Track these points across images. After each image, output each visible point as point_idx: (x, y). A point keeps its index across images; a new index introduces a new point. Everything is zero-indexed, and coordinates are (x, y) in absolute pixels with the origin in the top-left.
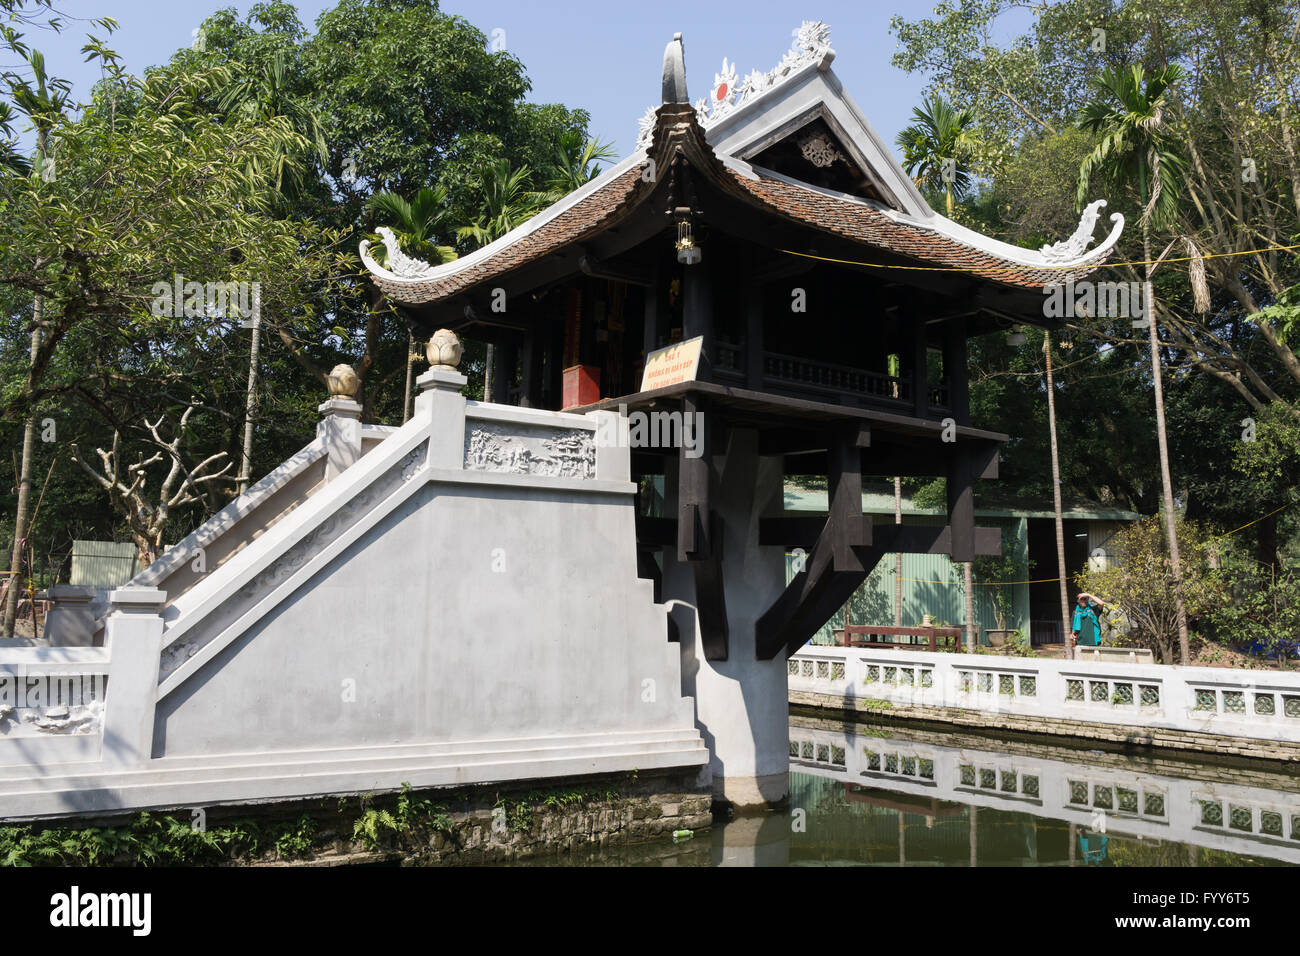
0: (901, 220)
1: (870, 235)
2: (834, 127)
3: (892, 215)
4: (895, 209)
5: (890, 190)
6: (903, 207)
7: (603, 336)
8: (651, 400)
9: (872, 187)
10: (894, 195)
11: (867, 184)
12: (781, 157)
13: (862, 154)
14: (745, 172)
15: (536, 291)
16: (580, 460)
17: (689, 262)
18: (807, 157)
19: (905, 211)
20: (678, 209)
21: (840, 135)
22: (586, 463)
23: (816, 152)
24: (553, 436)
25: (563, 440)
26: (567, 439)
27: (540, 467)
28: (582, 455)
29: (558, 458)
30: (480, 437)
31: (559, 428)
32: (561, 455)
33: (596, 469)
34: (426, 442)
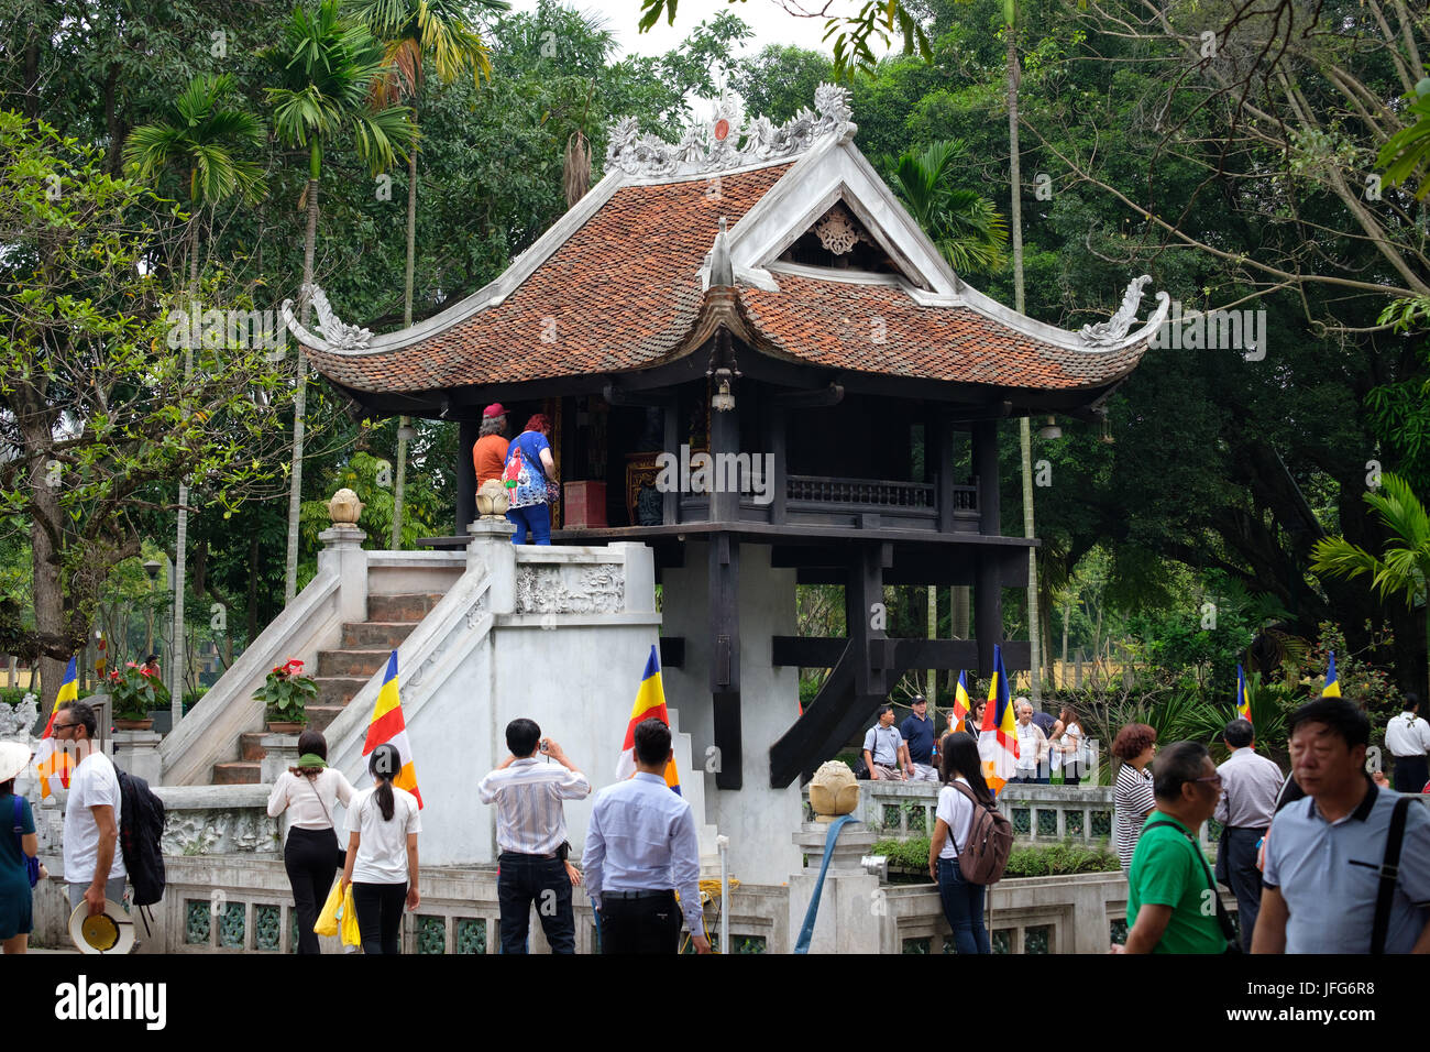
0: (930, 302)
2: (856, 209)
4: (921, 288)
6: (930, 285)
10: (919, 273)
11: (890, 262)
13: (884, 233)
14: (765, 283)
16: (611, 594)
17: (721, 408)
18: (826, 246)
19: (932, 290)
20: (718, 371)
21: (862, 217)
22: (617, 597)
23: (838, 239)
24: (587, 573)
25: (596, 575)
26: (598, 574)
27: (578, 605)
28: (611, 589)
29: (592, 594)
30: (527, 581)
31: (592, 565)
32: (594, 590)
33: (625, 601)
34: (487, 591)
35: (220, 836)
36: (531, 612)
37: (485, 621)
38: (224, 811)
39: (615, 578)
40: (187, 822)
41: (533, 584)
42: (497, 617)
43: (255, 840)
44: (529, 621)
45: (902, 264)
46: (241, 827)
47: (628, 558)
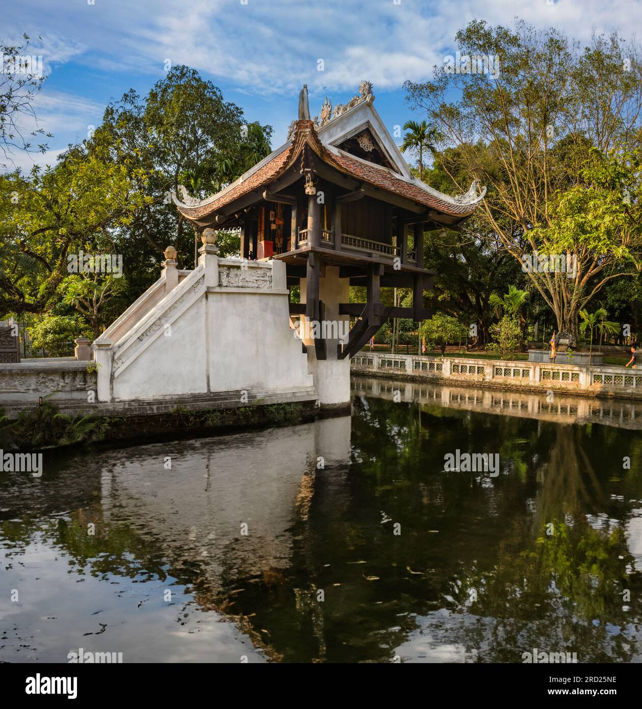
0: (400, 178)
1: (387, 184)
2: (373, 134)
3: (397, 176)
4: (398, 173)
5: (396, 164)
6: (401, 172)
7: (273, 227)
8: (294, 255)
9: (389, 162)
10: (397, 167)
11: (386, 161)
12: (350, 145)
13: (385, 147)
14: (335, 151)
15: (246, 208)
16: (266, 281)
17: (310, 194)
18: (361, 146)
19: (402, 175)
20: (306, 169)
21: (376, 137)
22: (268, 282)
23: (365, 144)
24: (255, 271)
25: (259, 272)
26: (260, 272)
27: (250, 284)
28: (267, 278)
29: (256, 280)
30: (225, 273)
31: (257, 268)
32: (257, 279)
33: (272, 284)
34: (204, 276)
35: (67, 383)
36: (226, 286)
37: (202, 289)
38: (69, 372)
39: (268, 274)
40: (50, 378)
41: (228, 275)
42: (208, 288)
43: (85, 385)
44: (224, 290)
45: (391, 161)
46: (78, 379)
47: (274, 266)
